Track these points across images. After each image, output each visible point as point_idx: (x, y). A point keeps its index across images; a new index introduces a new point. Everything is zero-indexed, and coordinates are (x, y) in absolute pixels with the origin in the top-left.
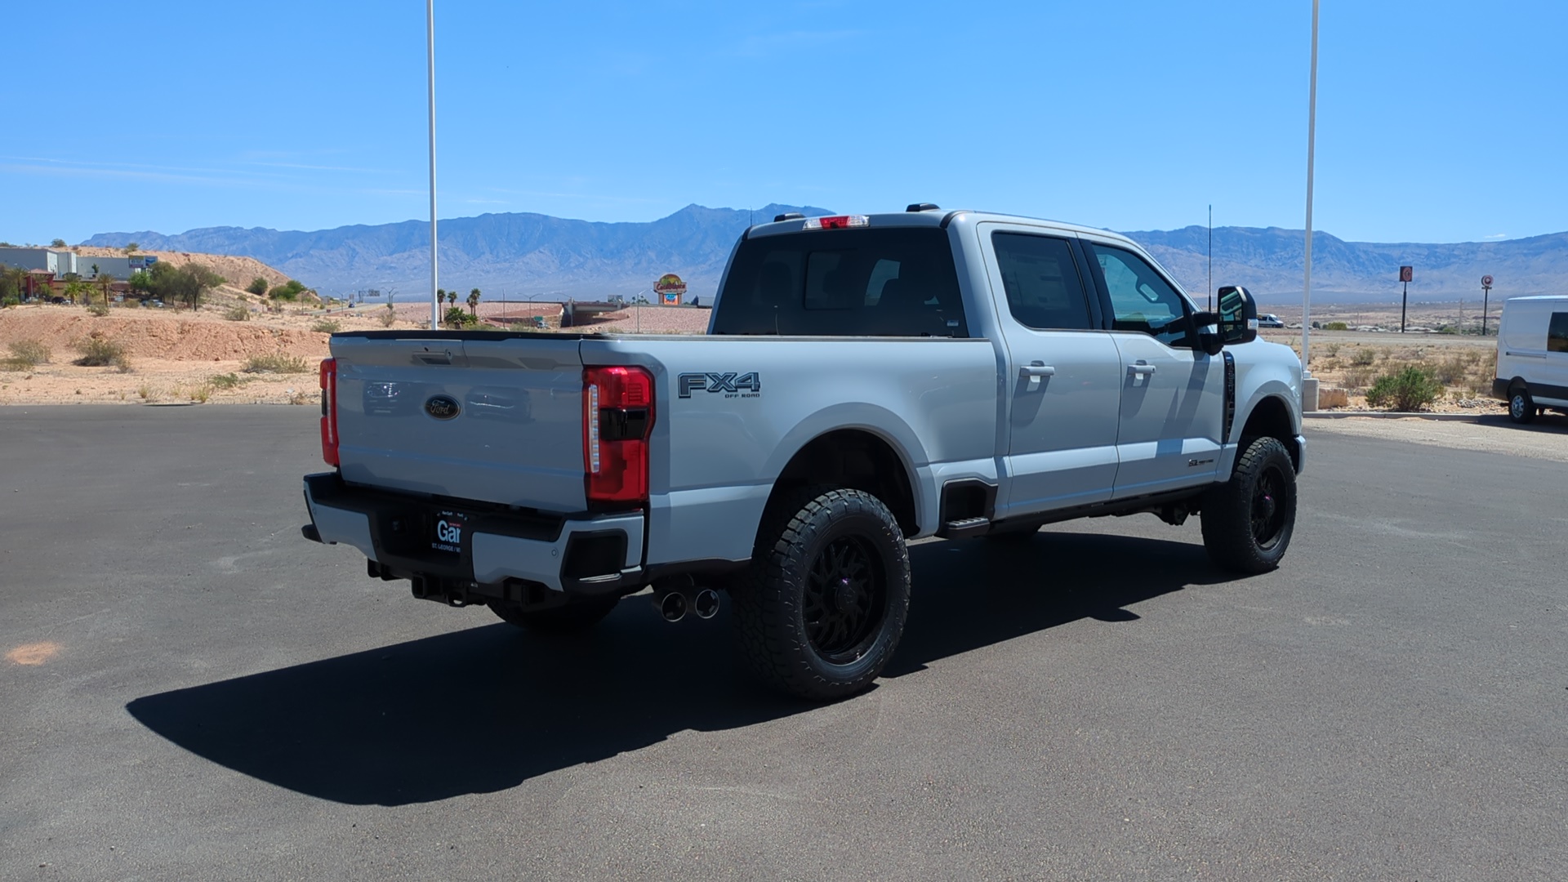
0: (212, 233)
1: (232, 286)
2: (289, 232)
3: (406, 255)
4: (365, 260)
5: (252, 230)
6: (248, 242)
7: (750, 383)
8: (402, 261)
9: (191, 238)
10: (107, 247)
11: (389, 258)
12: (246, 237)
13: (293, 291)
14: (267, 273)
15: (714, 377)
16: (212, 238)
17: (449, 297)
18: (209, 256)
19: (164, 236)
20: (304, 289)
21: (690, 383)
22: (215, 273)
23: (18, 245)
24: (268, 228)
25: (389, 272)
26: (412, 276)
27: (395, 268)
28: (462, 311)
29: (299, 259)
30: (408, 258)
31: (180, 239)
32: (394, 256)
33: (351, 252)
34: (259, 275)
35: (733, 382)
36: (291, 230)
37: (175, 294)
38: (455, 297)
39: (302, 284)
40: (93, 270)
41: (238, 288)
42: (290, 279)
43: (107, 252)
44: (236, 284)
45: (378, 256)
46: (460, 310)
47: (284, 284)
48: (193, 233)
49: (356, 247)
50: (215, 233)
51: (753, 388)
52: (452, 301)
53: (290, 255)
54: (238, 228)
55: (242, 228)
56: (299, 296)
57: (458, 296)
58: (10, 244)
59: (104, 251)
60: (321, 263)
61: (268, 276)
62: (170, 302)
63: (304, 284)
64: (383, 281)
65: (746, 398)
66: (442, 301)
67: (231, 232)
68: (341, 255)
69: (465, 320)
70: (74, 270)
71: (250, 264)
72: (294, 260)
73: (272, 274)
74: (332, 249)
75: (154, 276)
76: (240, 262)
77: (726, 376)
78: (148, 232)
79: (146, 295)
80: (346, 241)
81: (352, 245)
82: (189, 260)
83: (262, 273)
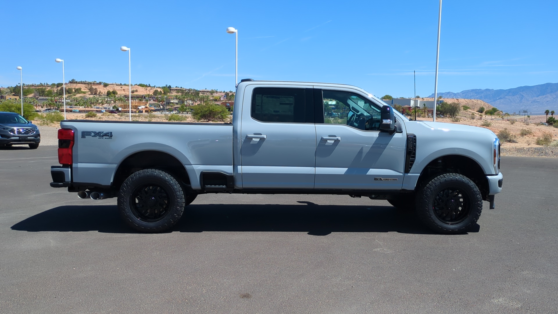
0: (471, 92)
1: (472, 110)
2: (498, 90)
3: (544, 96)
4: (527, 99)
5: (485, 90)
6: (483, 94)
7: (109, 135)
8: (542, 99)
9: (463, 94)
10: (432, 98)
11: (537, 98)
12: (482, 92)
13: (494, 111)
14: (485, 105)
15: (95, 132)
16: (470, 93)
17: (551, 113)
18: (465, 99)
19: (454, 93)
20: (498, 111)
21: (85, 134)
22: (467, 105)
23: (406, 98)
24: (490, 89)
25: (536, 103)
26: (546, 105)
27: (539, 102)
28: (554, 118)
29: (502, 100)
30: (545, 98)
31: (459, 94)
32: (539, 97)
33: (521, 97)
34: (482, 106)
35: (102, 134)
36: (499, 89)
37: (448, 113)
38: (554, 113)
39: (497, 109)
40: (424, 105)
41: (474, 110)
42: (493, 107)
43: (432, 99)
44: (474, 109)
45: (532, 97)
46: (553, 118)
47: (491, 109)
48: (464, 92)
49: (524, 95)
50: (472, 91)
51: (110, 136)
52: (552, 114)
53: (498, 98)
54: (480, 89)
55: (481, 89)
56: (496, 113)
57: (555, 112)
58: (404, 97)
59: (431, 99)
60: (509, 101)
61: (485, 106)
62: (446, 116)
63: (498, 109)
64: (534, 107)
65: (107, 139)
66: (548, 114)
67: (477, 91)
68: (517, 98)
69: (555, 122)
70: (419, 106)
71: (479, 102)
72: (499, 100)
73: (487, 105)
74: (514, 95)
75: (442, 107)
76: (476, 101)
77: (99, 133)
78: (449, 92)
79: (439, 113)
80: (520, 92)
81: (522, 94)
82: (458, 101)
83: (483, 105)
